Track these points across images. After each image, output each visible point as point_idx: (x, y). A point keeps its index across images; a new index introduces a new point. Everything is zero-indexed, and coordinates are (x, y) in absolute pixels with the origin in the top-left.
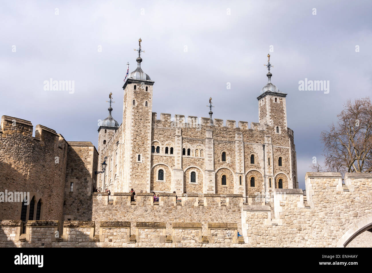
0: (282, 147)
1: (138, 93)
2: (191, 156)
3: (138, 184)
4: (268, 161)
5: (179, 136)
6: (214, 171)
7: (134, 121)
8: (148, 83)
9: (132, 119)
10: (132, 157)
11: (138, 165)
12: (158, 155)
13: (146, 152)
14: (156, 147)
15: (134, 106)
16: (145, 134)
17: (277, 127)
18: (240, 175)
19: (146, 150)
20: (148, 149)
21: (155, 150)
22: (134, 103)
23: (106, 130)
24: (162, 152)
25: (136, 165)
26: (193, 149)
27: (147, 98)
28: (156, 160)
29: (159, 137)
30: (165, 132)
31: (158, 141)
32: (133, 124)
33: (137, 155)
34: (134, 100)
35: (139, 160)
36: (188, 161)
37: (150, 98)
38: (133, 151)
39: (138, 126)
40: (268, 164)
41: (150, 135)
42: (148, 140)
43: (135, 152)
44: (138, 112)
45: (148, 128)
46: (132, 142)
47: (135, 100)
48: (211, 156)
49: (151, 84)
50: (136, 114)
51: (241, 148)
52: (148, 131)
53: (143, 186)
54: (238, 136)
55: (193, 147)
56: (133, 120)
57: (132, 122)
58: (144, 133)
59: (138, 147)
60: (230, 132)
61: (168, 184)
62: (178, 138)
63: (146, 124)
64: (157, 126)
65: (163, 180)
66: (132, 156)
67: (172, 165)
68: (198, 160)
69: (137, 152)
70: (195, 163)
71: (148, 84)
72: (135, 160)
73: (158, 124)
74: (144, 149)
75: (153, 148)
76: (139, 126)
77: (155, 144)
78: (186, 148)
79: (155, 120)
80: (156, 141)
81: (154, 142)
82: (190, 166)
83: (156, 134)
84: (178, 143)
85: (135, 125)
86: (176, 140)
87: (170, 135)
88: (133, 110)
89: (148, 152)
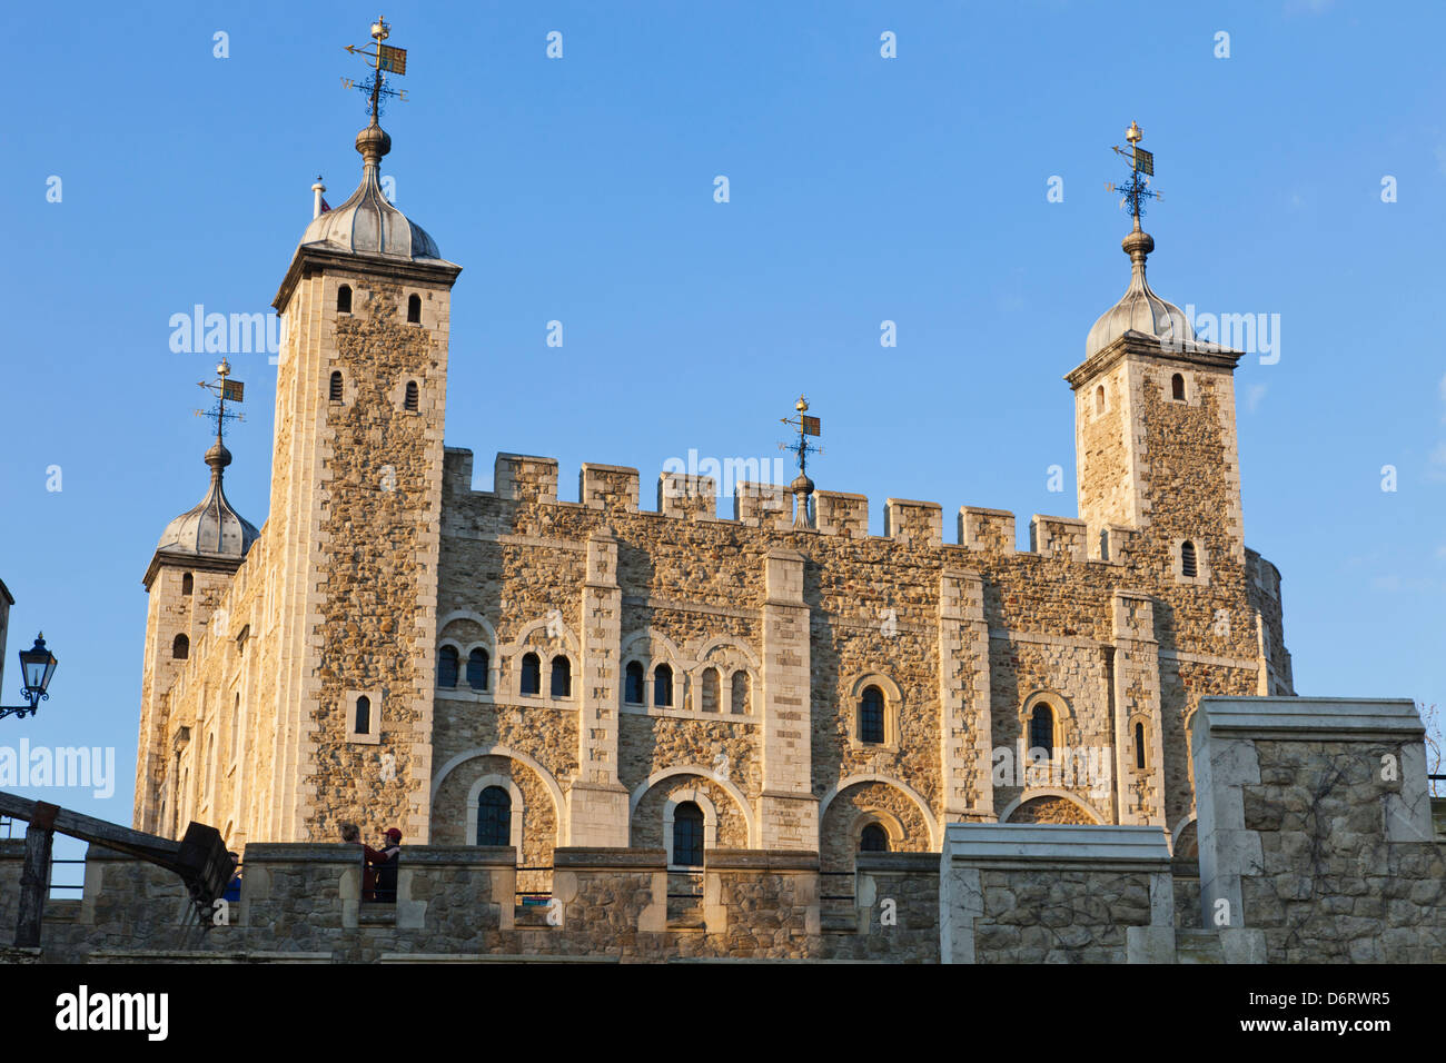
0: (1214, 660)
1: (363, 334)
2: (675, 708)
4: (1130, 741)
5: (608, 590)
6: (814, 797)
7: (338, 495)
8: (422, 275)
9: (326, 483)
10: (318, 713)
11: (358, 758)
12: (478, 703)
13: (403, 679)
14: (465, 652)
15: (334, 411)
17: (1188, 546)
20: (415, 662)
21: (463, 669)
22: (336, 392)
24: (504, 687)
26: (688, 665)
27: (413, 361)
28: (467, 733)
29: (482, 593)
30: (522, 567)
31: (476, 616)
33: (352, 696)
34: (337, 374)
35: (362, 727)
36: (660, 739)
38: (329, 672)
40: (1132, 759)
41: (428, 581)
42: (418, 607)
44: (358, 442)
45: (422, 536)
46: (321, 619)
47: (345, 372)
48: (795, 708)
49: (440, 277)
51: (976, 665)
52: (421, 557)
54: (955, 592)
55: (688, 660)
56: (331, 493)
57: (326, 503)
59: (355, 651)
60: (911, 571)
62: (595, 603)
63: (405, 516)
64: (476, 528)
66: (316, 706)
68: (716, 734)
69: (351, 684)
71: (422, 280)
72: (339, 728)
73: (479, 519)
75: (448, 656)
76: (367, 529)
77: (459, 632)
78: (643, 660)
79: (463, 496)
80: (467, 617)
81: (453, 624)
82: (668, 766)
83: (469, 575)
84: (600, 633)
85: (340, 518)
86: (588, 613)
87: (552, 585)
88: (331, 434)
89: (417, 683)
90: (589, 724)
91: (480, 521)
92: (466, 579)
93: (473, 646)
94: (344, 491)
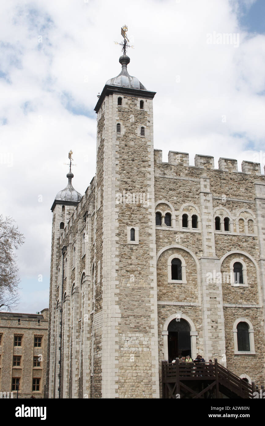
1: (126, 112)
2: (231, 232)
3: (133, 289)
5: (208, 193)
7: (120, 162)
8: (144, 94)
9: (117, 158)
10: (118, 234)
11: (132, 249)
12: (169, 231)
13: (144, 223)
14: (163, 214)
15: (119, 135)
16: (142, 188)
19: (145, 220)
20: (149, 217)
21: (163, 220)
22: (119, 129)
23: (63, 207)
24: (177, 225)
25: (127, 250)
26: (234, 218)
27: (142, 121)
28: (166, 240)
29: (168, 195)
30: (180, 186)
31: (166, 202)
32: (118, 169)
33: (129, 228)
34: (119, 124)
35: (133, 239)
36: (227, 242)
37: (149, 122)
38: (120, 220)
39: (128, 173)
41: (151, 190)
43: (124, 223)
44: (126, 146)
45: (148, 176)
47: (121, 123)
49: (149, 95)
50: (123, 150)
52: (148, 182)
53: (142, 291)
55: (234, 216)
56: (119, 162)
57: (117, 165)
58: (139, 187)
59: (129, 213)
61: (192, 288)
62: (204, 198)
63: (143, 169)
64: (165, 174)
65: (181, 279)
66: (117, 231)
67: (197, 250)
68: (244, 240)
69: (127, 224)
70: (239, 246)
71: (144, 96)
72: (125, 239)
73: (165, 171)
74: (141, 217)
75: (158, 216)
76: (131, 173)
77: (161, 207)
78: (220, 217)
79: (160, 164)
80: (164, 202)
81: (159, 205)
82: (230, 251)
83: (163, 189)
84: (206, 208)
85: (122, 170)
86: (202, 201)
87: (190, 192)
88: (118, 143)
89: (150, 224)
90: (205, 237)
91: (166, 172)
92: (162, 190)
93: (166, 212)
94: (122, 161)
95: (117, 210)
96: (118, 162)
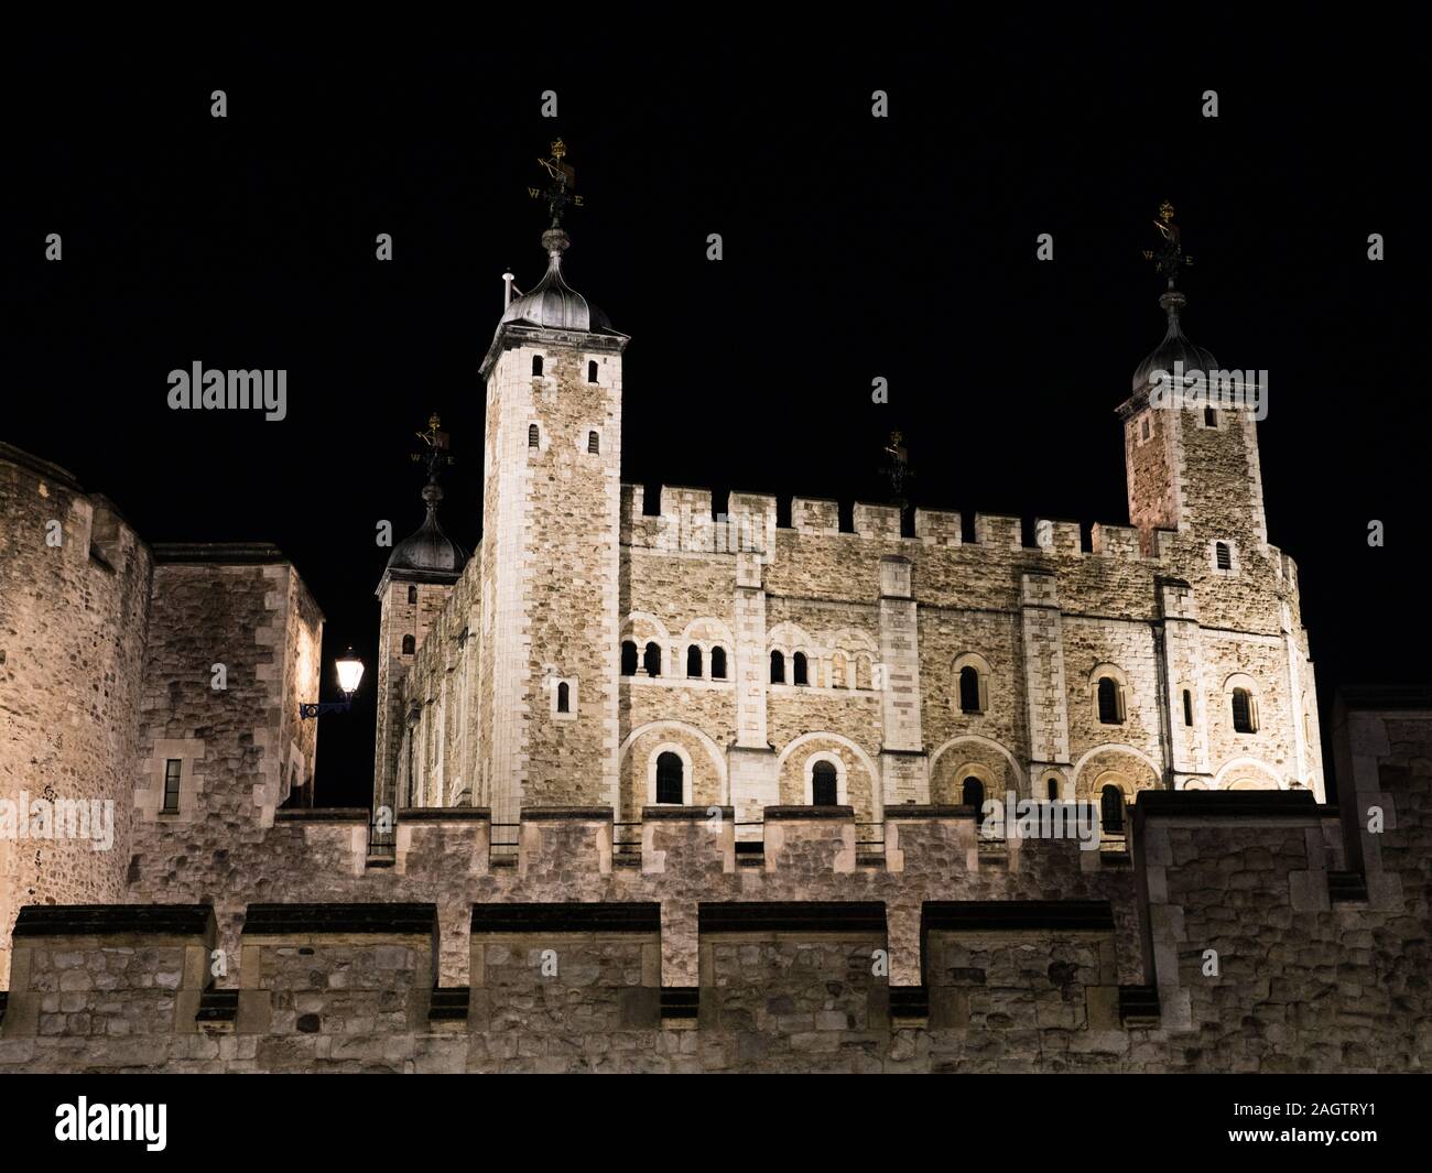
0: (1245, 636)
4: (1179, 703)
5: (754, 590)
6: (924, 754)
7: (537, 522)
8: (598, 344)
9: (528, 513)
10: (528, 696)
11: (559, 732)
12: (653, 686)
13: (594, 667)
14: (641, 647)
15: (532, 455)
16: (589, 583)
17: (1220, 545)
18: (1050, 774)
19: (595, 661)
20: (603, 654)
21: (641, 660)
22: (533, 440)
25: (548, 732)
26: (820, 651)
27: (593, 412)
28: (645, 709)
29: (654, 596)
30: (685, 576)
33: (555, 683)
34: (533, 426)
35: (563, 706)
36: (799, 710)
37: (611, 415)
38: (534, 664)
39: (556, 547)
40: (1181, 718)
41: (611, 589)
42: (603, 610)
43: (543, 669)
45: (606, 554)
46: (529, 621)
47: (539, 424)
48: (907, 684)
49: (612, 346)
50: (543, 492)
51: (1053, 646)
52: (605, 569)
54: (1034, 587)
55: (818, 645)
57: (528, 528)
58: (582, 580)
59: (555, 645)
60: (996, 569)
62: (745, 602)
63: (591, 537)
64: (647, 545)
65: (679, 799)
66: (526, 690)
67: (722, 733)
68: (843, 705)
69: (551, 672)
70: (832, 721)
71: (600, 348)
72: (545, 707)
73: (648, 539)
74: (585, 653)
75: (628, 650)
76: (561, 548)
78: (784, 650)
79: (636, 521)
80: (643, 617)
81: (632, 623)
82: (807, 732)
83: (644, 583)
84: (749, 626)
85: (541, 540)
86: (739, 611)
87: (708, 587)
88: (531, 473)
89: (605, 671)
90: (742, 701)
91: (650, 540)
92: (641, 585)
93: (648, 641)
94: (542, 519)
95: (528, 639)
96: (531, 522)
